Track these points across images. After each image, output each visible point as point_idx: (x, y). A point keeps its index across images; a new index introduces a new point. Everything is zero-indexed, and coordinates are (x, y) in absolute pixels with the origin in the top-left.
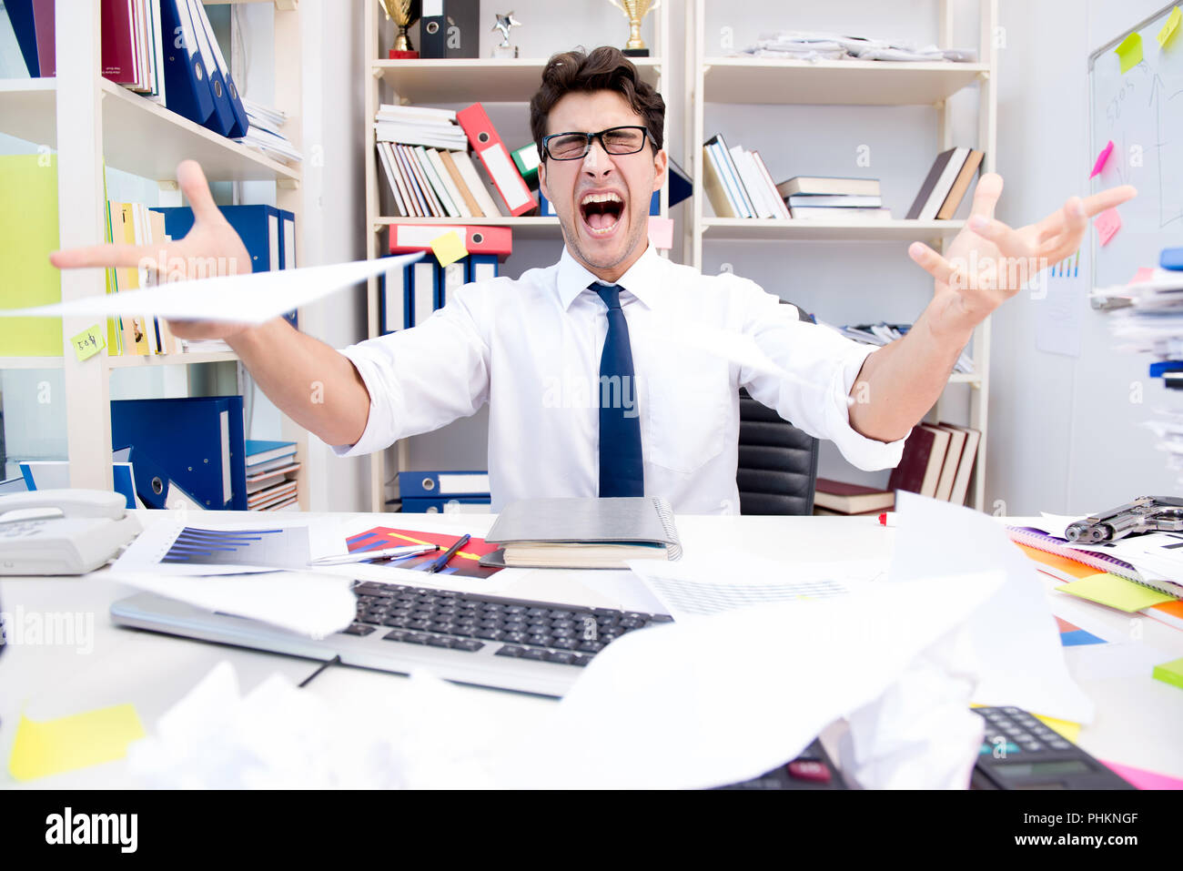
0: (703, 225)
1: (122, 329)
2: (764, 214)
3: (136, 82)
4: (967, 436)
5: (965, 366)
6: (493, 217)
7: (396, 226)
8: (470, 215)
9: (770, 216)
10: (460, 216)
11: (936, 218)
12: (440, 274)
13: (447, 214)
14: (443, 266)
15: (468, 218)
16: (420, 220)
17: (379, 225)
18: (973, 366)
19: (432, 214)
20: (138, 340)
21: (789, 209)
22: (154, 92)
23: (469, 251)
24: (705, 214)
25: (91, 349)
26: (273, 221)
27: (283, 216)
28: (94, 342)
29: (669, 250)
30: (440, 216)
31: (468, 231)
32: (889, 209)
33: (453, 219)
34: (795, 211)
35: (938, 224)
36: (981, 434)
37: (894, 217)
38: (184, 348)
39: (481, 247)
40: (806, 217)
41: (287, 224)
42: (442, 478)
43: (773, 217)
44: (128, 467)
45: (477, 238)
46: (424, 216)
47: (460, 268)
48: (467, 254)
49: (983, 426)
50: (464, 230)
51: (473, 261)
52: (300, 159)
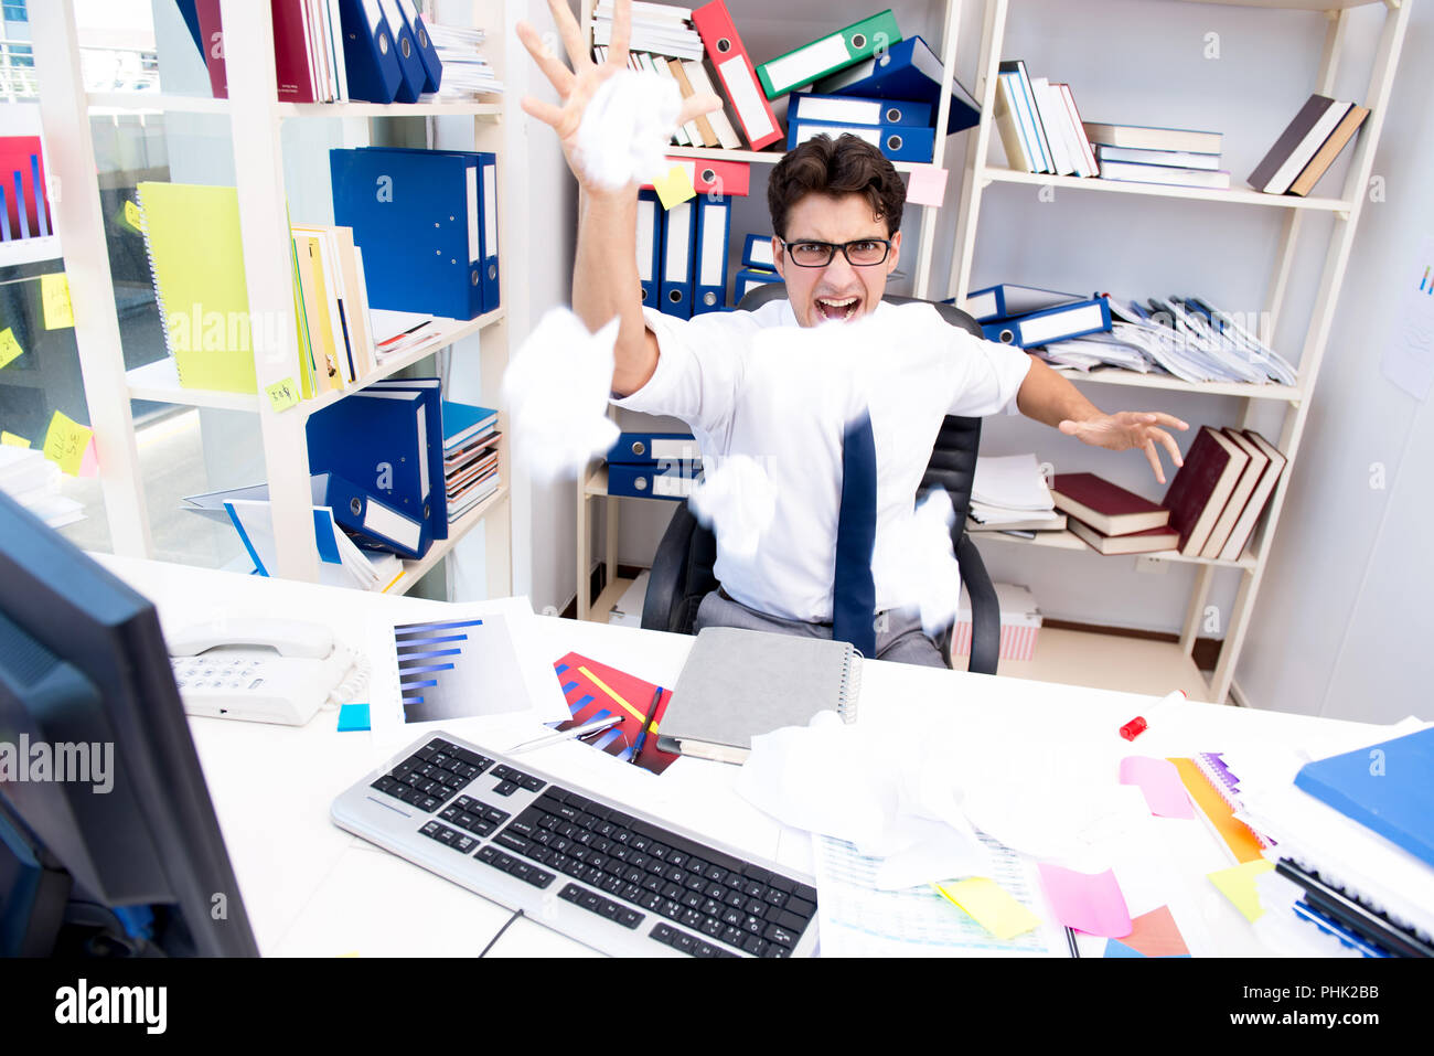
0: (985, 179)
1: (315, 368)
2: (1064, 169)
3: (315, 98)
4: (1269, 462)
5: (1285, 377)
6: (730, 151)
8: (701, 143)
9: (1071, 172)
10: (690, 144)
11: (1288, 193)
12: (662, 217)
13: (675, 141)
14: (667, 207)
15: (695, 152)
18: (1296, 378)
20: (331, 374)
21: (1098, 160)
22: (335, 97)
23: (697, 192)
24: (990, 164)
25: (285, 402)
26: (471, 173)
27: (483, 160)
28: (288, 394)
29: (938, 208)
31: (696, 166)
32: (1228, 173)
33: (682, 147)
34: (1105, 166)
35: (1290, 201)
36: (1287, 461)
37: (1234, 184)
38: (378, 362)
39: (710, 186)
40: (1118, 179)
41: (488, 170)
42: (655, 443)
43: (1074, 174)
44: (328, 513)
45: (709, 176)
47: (687, 210)
48: (695, 195)
49: (1292, 454)
50: (692, 164)
51: (701, 203)
52: (502, 91)
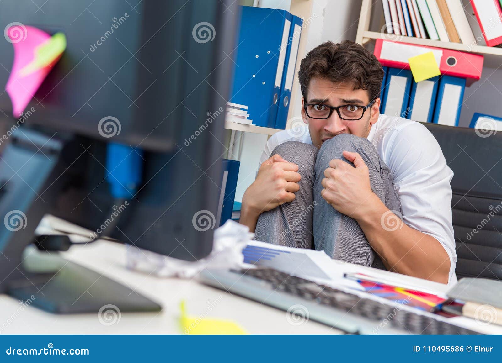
6: (469, 44)
7: (381, 41)
8: (448, 41)
10: (439, 40)
12: (412, 87)
13: (428, 37)
14: (416, 81)
15: (445, 42)
16: (403, 38)
17: (367, 38)
19: (414, 35)
23: (442, 72)
26: (287, 24)
27: (295, 21)
30: (421, 37)
31: (443, 53)
33: (433, 41)
39: (452, 68)
41: (297, 27)
45: (451, 61)
46: (408, 35)
47: (431, 85)
48: (439, 73)
50: (440, 53)
51: (443, 80)
